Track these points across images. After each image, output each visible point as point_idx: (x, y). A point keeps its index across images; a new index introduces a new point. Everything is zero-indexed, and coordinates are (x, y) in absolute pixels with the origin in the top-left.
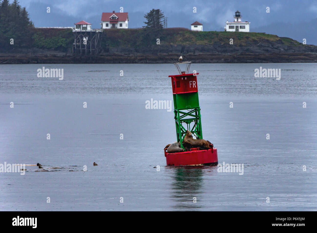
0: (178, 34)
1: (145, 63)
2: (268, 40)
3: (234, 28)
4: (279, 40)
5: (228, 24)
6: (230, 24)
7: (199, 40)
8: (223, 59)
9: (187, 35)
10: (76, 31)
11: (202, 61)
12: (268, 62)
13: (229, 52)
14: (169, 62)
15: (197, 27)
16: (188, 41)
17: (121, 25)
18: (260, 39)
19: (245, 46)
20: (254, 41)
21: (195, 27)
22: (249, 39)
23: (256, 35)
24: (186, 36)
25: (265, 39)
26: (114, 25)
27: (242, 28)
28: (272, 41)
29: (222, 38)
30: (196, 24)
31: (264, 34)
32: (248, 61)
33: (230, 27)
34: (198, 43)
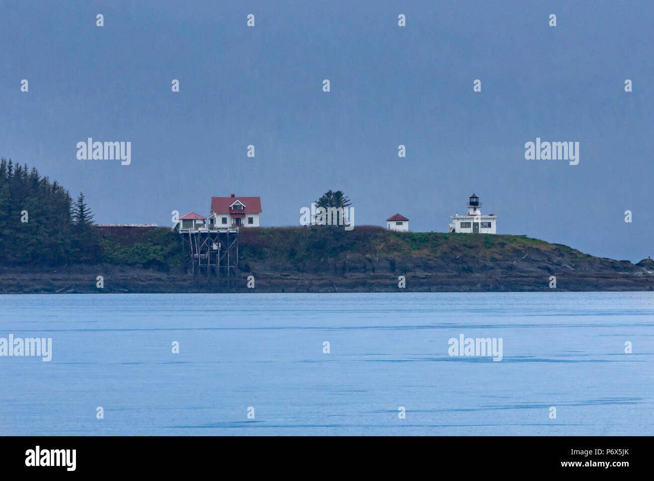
0: (376, 237)
1: (332, 292)
2: (537, 249)
3: (470, 227)
4: (556, 249)
5: (458, 219)
6: (463, 219)
7: (414, 249)
8: (479, 285)
9: (393, 240)
10: (199, 232)
11: (441, 287)
12: (563, 290)
13: (478, 272)
14: (377, 289)
15: (401, 224)
16: (395, 250)
17: (251, 221)
18: (524, 247)
19: (500, 260)
20: (515, 251)
21: (397, 224)
22: (506, 246)
23: (515, 240)
24: (391, 241)
25: (533, 248)
26: (238, 221)
27: (485, 227)
28: (545, 251)
29: (456, 245)
30: (399, 219)
31: (524, 237)
32: (526, 287)
33: (464, 225)
34: (414, 254)
